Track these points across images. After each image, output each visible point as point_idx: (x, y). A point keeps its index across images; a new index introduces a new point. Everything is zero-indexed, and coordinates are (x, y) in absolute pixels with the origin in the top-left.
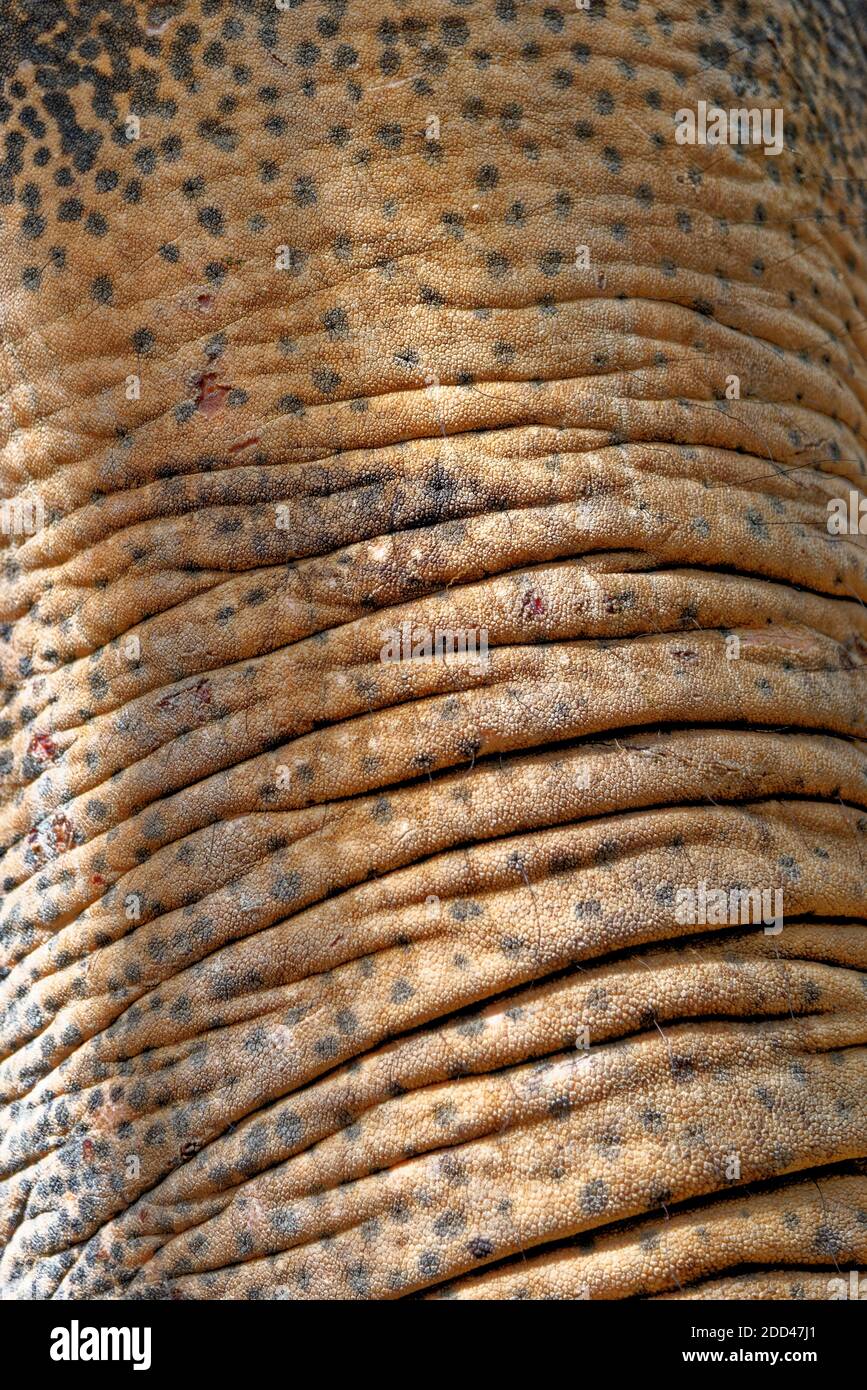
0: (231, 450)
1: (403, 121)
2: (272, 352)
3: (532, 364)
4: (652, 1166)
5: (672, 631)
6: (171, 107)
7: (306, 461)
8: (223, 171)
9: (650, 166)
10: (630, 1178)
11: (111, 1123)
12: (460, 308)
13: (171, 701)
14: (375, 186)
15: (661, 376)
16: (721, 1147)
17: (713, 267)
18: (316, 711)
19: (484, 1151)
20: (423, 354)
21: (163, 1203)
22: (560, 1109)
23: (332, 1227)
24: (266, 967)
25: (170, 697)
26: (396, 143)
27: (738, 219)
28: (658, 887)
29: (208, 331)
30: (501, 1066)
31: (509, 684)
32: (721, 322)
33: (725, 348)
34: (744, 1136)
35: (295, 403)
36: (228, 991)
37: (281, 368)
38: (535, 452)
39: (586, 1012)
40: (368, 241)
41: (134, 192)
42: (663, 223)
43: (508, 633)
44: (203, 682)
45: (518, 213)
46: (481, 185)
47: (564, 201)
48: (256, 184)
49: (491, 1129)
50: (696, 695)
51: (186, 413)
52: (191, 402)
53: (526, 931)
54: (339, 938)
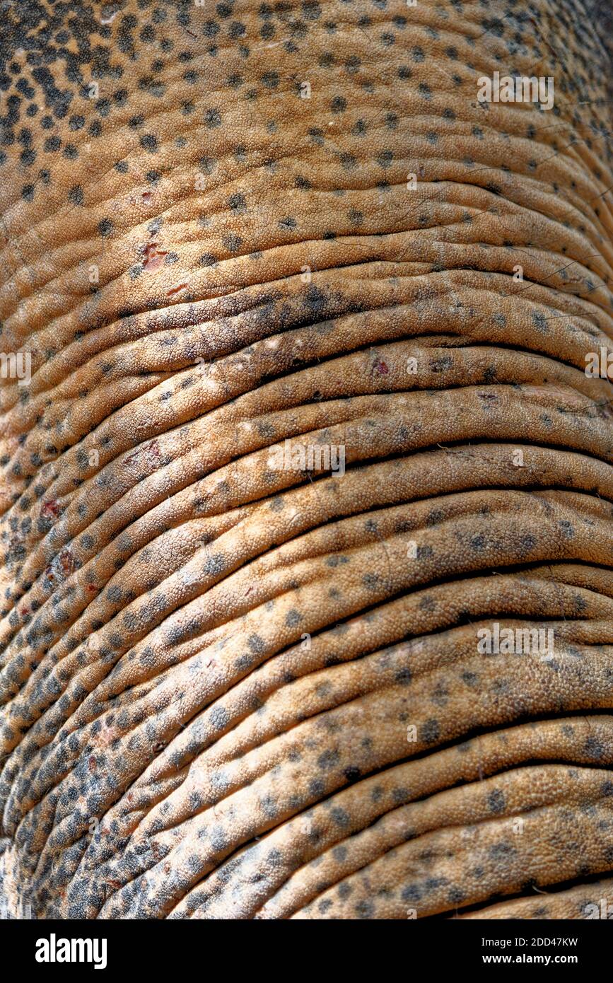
0: (169, 294)
1: (278, 70)
2: (194, 227)
3: (376, 224)
4: (471, 709)
5: (479, 383)
6: (119, 70)
7: (221, 295)
8: (156, 110)
9: (452, 96)
10: (455, 717)
11: (107, 742)
12: (323, 190)
13: (133, 459)
14: (261, 113)
15: (467, 228)
16: (520, 696)
17: (500, 163)
18: (232, 449)
19: (352, 709)
20: (299, 220)
21: (142, 786)
22: (405, 677)
23: (251, 776)
24: (202, 617)
25: (132, 456)
26: (275, 84)
27: (515, 133)
28: (473, 537)
29: (150, 217)
30: (361, 654)
31: (365, 418)
32: (508, 199)
33: (512, 213)
34: (537, 688)
35: (211, 259)
36: (178, 639)
37: (200, 236)
38: (380, 275)
39: (420, 612)
40: (258, 149)
41: (97, 129)
42: (464, 133)
43: (362, 387)
44: (153, 443)
45: (361, 127)
46: (335, 110)
47: (392, 119)
48: (178, 116)
49: (355, 695)
50: (497, 423)
51: (137, 272)
52: (140, 264)
53: (380, 569)
54: (250, 589)
